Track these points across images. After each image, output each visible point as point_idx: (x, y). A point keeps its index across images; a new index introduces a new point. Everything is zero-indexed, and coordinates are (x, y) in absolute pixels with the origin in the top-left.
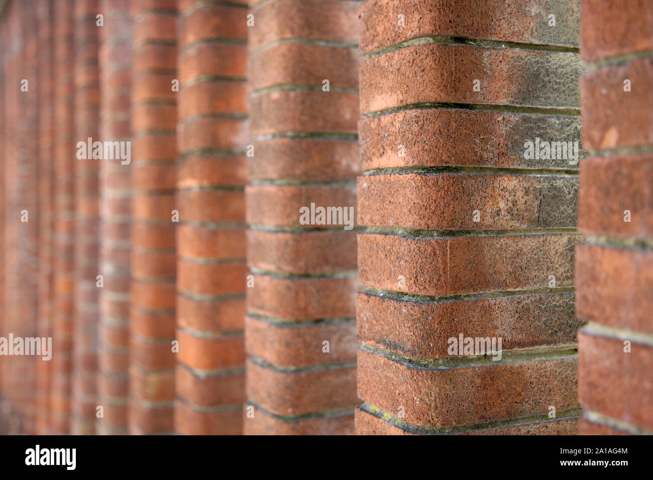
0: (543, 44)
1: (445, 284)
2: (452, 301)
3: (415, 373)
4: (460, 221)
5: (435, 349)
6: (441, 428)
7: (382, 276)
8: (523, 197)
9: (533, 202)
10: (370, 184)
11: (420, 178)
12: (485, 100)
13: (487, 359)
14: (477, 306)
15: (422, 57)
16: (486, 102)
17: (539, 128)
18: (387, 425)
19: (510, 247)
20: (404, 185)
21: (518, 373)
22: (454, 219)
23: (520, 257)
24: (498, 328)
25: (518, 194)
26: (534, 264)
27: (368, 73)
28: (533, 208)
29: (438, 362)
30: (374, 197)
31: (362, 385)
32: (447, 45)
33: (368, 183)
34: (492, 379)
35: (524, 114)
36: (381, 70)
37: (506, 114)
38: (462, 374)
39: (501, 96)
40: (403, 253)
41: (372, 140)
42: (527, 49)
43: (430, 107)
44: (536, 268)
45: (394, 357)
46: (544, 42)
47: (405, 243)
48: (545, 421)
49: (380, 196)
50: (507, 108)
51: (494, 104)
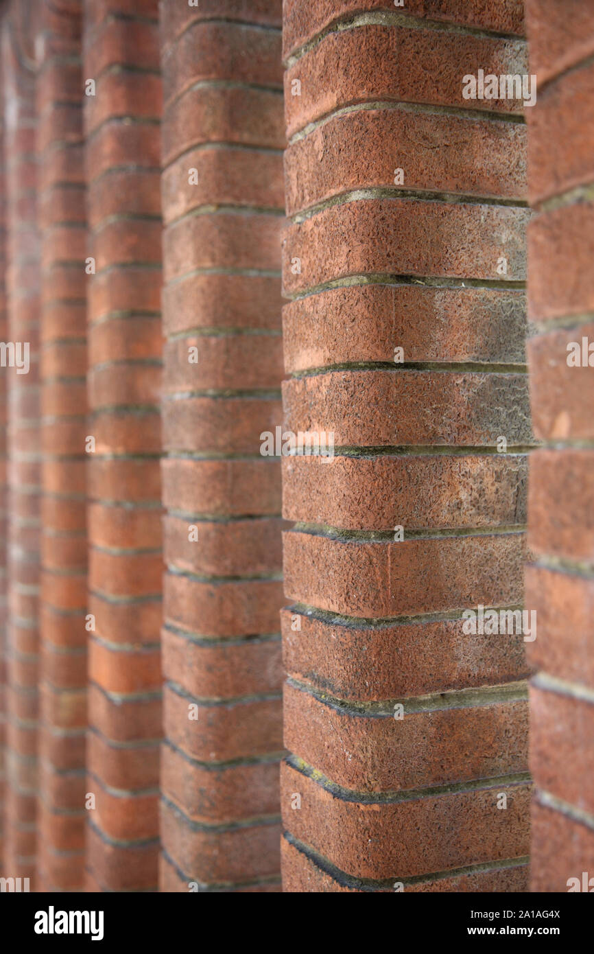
0: (519, 280)
1: (385, 602)
2: (394, 625)
3: (347, 720)
4: (405, 519)
5: (371, 689)
6: (382, 793)
7: (309, 588)
8: (493, 485)
9: (507, 490)
10: (295, 466)
11: (350, 463)
12: (439, 357)
13: (446, 701)
14: (430, 631)
15: (352, 302)
16: (439, 360)
17: (514, 391)
18: (315, 786)
19: (475, 551)
20: (332, 470)
21: (489, 718)
22: (397, 516)
23: (490, 565)
24: (459, 659)
25: (486, 480)
26: (510, 573)
27: (292, 320)
28: (508, 498)
29: (378, 706)
30: (300, 484)
31: (289, 731)
32: (385, 286)
33: (293, 465)
34: (451, 727)
35: (493, 374)
36: (306, 317)
37: (468, 375)
38: (409, 721)
39: (460, 351)
40: (332, 561)
41: (298, 408)
42: (496, 288)
43: (364, 368)
44: (512, 578)
45: (323, 696)
46: (520, 278)
47: (333, 548)
48: (527, 781)
49: (306, 483)
50: (470, 366)
51: (451, 362)
